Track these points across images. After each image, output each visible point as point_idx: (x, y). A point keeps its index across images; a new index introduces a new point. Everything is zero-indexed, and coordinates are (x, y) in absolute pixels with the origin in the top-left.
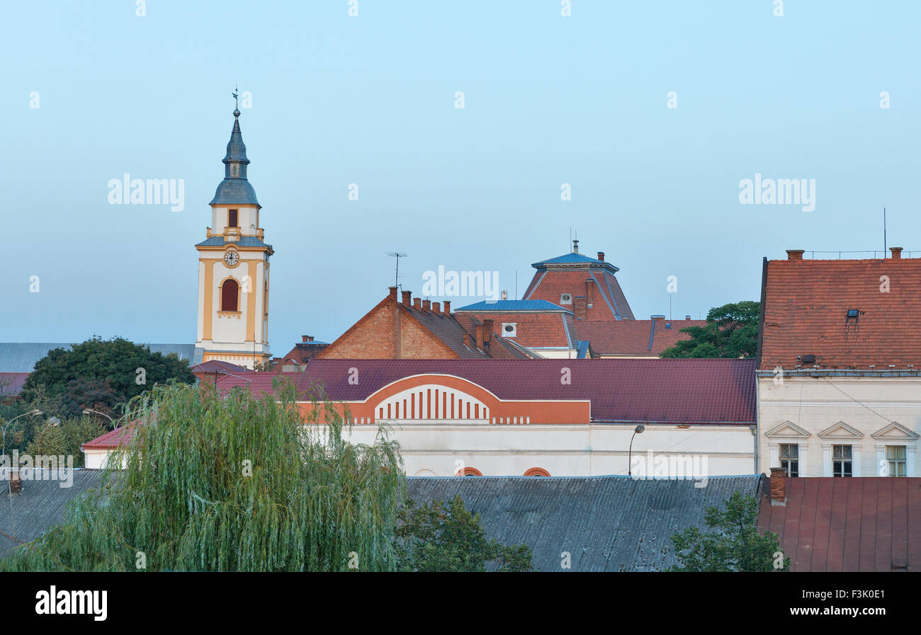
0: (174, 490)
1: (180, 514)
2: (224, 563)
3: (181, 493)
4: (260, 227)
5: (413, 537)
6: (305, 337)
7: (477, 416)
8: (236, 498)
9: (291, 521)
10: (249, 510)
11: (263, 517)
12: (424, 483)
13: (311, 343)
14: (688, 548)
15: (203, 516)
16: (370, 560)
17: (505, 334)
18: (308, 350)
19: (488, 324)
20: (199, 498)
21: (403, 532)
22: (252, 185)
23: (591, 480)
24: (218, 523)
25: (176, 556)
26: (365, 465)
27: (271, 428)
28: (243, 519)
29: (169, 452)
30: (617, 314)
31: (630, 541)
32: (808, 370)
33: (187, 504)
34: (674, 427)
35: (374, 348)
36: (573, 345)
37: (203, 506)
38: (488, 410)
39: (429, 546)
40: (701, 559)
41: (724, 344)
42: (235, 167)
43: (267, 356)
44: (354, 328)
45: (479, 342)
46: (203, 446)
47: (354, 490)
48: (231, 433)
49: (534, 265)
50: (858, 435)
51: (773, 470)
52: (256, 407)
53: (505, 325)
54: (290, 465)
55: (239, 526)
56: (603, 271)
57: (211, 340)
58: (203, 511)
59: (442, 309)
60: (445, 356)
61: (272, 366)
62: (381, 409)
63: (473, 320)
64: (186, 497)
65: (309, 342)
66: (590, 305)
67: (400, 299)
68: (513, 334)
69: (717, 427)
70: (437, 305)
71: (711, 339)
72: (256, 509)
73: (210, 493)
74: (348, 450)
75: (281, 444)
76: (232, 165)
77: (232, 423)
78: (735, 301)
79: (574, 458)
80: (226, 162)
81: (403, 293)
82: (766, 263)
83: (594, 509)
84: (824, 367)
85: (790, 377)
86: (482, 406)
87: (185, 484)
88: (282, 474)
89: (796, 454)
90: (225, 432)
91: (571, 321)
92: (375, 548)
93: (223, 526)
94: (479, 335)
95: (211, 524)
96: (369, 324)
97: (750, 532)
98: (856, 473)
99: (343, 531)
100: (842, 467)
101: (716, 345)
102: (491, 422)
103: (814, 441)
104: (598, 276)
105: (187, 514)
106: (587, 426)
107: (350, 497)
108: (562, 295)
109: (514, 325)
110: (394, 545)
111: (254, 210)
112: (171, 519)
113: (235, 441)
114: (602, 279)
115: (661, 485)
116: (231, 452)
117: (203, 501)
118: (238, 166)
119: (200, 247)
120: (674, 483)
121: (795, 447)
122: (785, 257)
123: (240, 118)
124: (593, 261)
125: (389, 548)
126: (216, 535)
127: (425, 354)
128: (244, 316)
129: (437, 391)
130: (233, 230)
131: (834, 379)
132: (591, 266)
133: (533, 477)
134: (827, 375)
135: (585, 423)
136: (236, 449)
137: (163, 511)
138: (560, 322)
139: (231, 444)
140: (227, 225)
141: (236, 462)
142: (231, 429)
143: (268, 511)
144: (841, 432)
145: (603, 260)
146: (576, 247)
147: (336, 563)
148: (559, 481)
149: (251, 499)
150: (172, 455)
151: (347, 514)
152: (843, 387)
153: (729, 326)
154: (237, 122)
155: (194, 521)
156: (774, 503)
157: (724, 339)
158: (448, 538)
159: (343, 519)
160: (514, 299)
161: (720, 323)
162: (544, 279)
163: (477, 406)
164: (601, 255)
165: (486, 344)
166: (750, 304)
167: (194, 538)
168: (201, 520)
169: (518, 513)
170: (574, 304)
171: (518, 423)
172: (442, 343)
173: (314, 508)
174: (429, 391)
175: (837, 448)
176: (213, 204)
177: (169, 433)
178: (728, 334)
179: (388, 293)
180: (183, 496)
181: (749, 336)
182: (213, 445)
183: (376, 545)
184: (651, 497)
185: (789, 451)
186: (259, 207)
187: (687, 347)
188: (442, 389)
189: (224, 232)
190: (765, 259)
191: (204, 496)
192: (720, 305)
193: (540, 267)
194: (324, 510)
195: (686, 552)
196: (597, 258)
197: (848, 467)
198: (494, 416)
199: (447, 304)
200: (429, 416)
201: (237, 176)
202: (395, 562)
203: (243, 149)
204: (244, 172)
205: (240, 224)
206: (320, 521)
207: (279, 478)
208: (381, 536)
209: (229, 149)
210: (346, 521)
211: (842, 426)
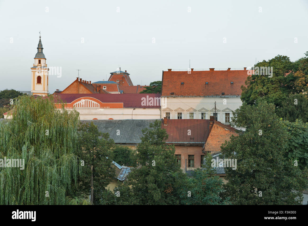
0: (24, 120)
1: (25, 126)
2: (36, 137)
3: (25, 121)
4: (46, 64)
5: (82, 131)
6: (57, 90)
7: (97, 107)
8: (39, 122)
9: (52, 127)
10: (42, 125)
11: (45, 127)
12: (85, 121)
13: (59, 91)
14: (145, 133)
15: (31, 126)
16: (71, 136)
17: (104, 89)
18: (58, 92)
19: (100, 86)
20: (30, 122)
21: (79, 130)
22: (44, 54)
23: (123, 120)
24: (35, 128)
25: (24, 136)
26: (70, 115)
27: (47, 106)
28: (41, 127)
29: (23, 111)
30: (129, 85)
31: (132, 134)
32: (172, 96)
33: (27, 123)
34: (142, 109)
35: (73, 91)
36: (119, 91)
37: (31, 124)
38: (100, 105)
39: (85, 133)
40: (148, 135)
41: (153, 91)
42: (40, 50)
43: (48, 94)
44: (68, 87)
45: (98, 90)
46: (31, 110)
47: (67, 120)
48: (38, 107)
49: (110, 73)
50: (183, 110)
51: (164, 118)
52: (43, 101)
53: (104, 87)
54: (52, 114)
55: (40, 129)
56: (126, 75)
57: (35, 90)
58: (31, 125)
59: (89, 83)
60: (90, 93)
61: (49, 96)
62: (75, 105)
63: (96, 85)
64: (27, 122)
65: (58, 91)
66: (123, 82)
67: (79, 80)
68: (106, 89)
69: (152, 109)
70: (88, 82)
71: (150, 89)
72: (44, 125)
73: (33, 121)
74: (66, 111)
75: (50, 109)
76: (39, 49)
77: (38, 104)
78: (156, 81)
79: (119, 116)
80: (38, 48)
81: (80, 79)
82: (163, 72)
83: (124, 127)
84: (176, 95)
85: (168, 97)
86: (98, 104)
87: (27, 119)
88: (50, 116)
89: (170, 115)
90: (36, 107)
91: (119, 86)
92: (72, 133)
93: (36, 129)
94: (98, 89)
95: (33, 128)
96: (72, 86)
97: (159, 129)
98: (183, 118)
99: (65, 130)
100: (180, 117)
101: (152, 91)
102: (100, 108)
103: (174, 112)
104: (125, 76)
105: (27, 126)
106: (122, 109)
107: (66, 122)
108: (117, 80)
109: (106, 87)
110: (77, 133)
111: (45, 60)
112: (23, 127)
113: (39, 109)
114: (126, 76)
115: (139, 121)
116: (38, 111)
117: (31, 123)
118: (41, 49)
119: (32, 68)
120: (142, 121)
121: (169, 113)
122: (168, 71)
123: (41, 38)
124: (124, 73)
125: (76, 133)
126: (34, 131)
127: (85, 93)
128: (42, 85)
129: (88, 101)
130: (40, 65)
131: (178, 98)
132: (124, 74)
133: (110, 120)
134: (177, 97)
135: (122, 108)
136: (39, 111)
137: (21, 125)
138: (116, 86)
139: (38, 109)
140: (38, 63)
141: (39, 114)
142: (38, 106)
143: (47, 125)
144: (180, 110)
145: (126, 72)
146: (120, 69)
147: (63, 137)
148: (116, 121)
149: (43, 122)
150: (23, 112)
151: (66, 126)
152: (180, 100)
153: (155, 87)
154: (40, 39)
155: (29, 127)
156: (165, 125)
157: (153, 90)
158: (90, 131)
159: (65, 127)
160: (106, 81)
161: (153, 86)
162: (113, 76)
163: (97, 104)
164: (126, 71)
165: (99, 91)
166: (159, 81)
167: (29, 131)
168: (31, 127)
169: (106, 128)
170: (119, 82)
171: (107, 108)
172: (89, 90)
173: (58, 124)
174: (86, 101)
175: (178, 113)
176: (35, 58)
177: (22, 107)
178: (154, 88)
179: (76, 79)
180: (26, 122)
181: (159, 89)
182: (33, 110)
183: (73, 133)
184: (137, 124)
185: (168, 114)
186: (46, 59)
187: (145, 91)
188: (89, 100)
189: (37, 65)
190: (163, 71)
191: (31, 122)
192: (153, 82)
193: (112, 74)
194: (60, 125)
195: (145, 134)
196: (125, 72)
197: (181, 117)
198: (101, 106)
199: (90, 82)
200: (86, 107)
201: (40, 52)
202: (77, 137)
203: (42, 46)
204: (42, 51)
205: (41, 63)
206: (59, 127)
207: (49, 117)
208: (74, 131)
209: (38, 46)
210: (66, 127)
211: (180, 108)
